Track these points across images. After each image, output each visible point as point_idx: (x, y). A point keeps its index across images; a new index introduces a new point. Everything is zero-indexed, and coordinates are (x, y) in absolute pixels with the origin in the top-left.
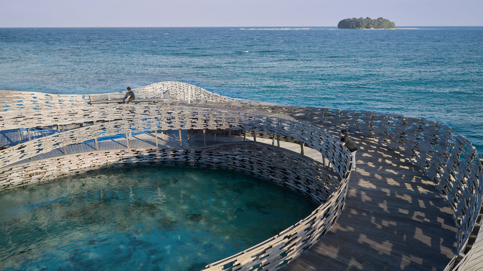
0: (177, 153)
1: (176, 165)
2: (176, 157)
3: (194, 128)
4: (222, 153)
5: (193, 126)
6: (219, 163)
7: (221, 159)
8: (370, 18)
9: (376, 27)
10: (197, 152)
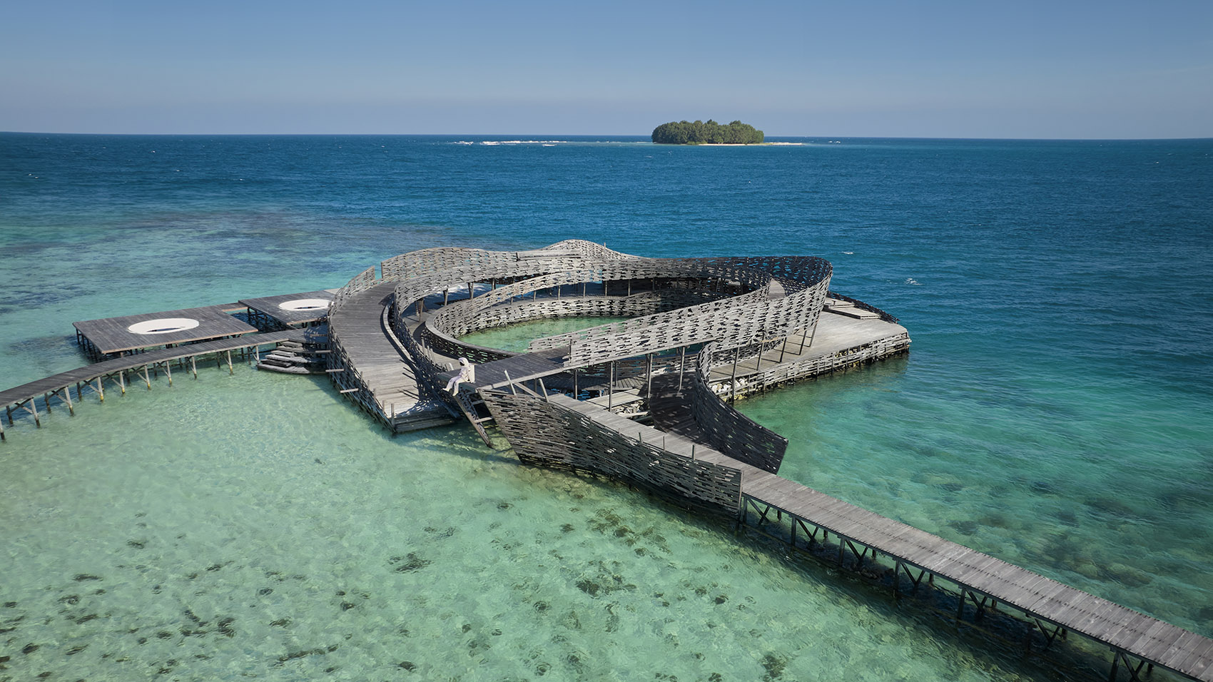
0: (602, 304)
1: (601, 315)
2: (602, 307)
3: (623, 278)
4: (645, 301)
5: (622, 276)
6: (641, 310)
7: (644, 306)
8: (716, 121)
9: (728, 140)
10: (621, 301)
